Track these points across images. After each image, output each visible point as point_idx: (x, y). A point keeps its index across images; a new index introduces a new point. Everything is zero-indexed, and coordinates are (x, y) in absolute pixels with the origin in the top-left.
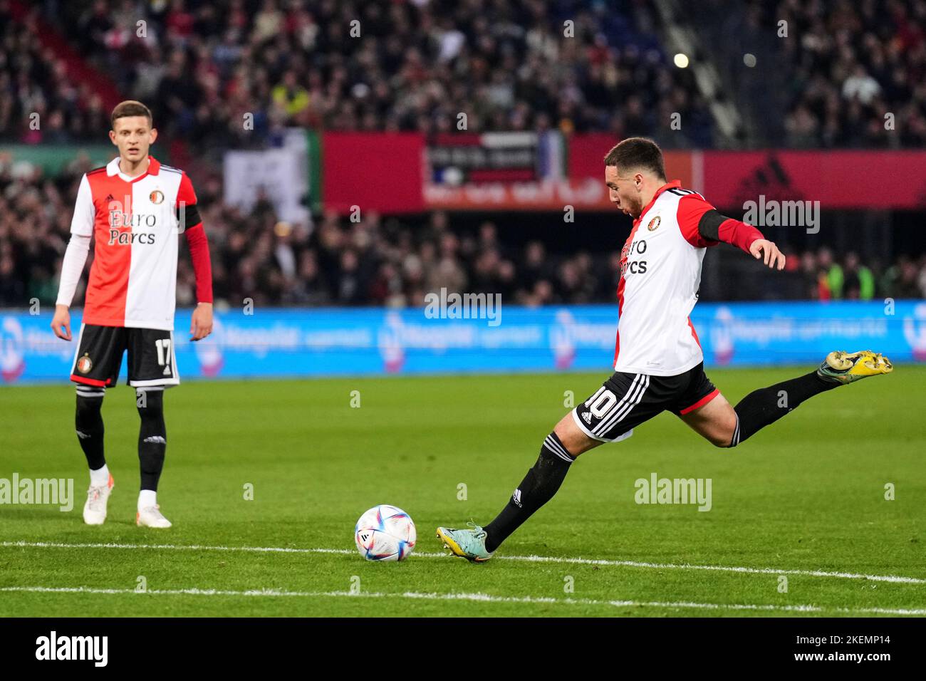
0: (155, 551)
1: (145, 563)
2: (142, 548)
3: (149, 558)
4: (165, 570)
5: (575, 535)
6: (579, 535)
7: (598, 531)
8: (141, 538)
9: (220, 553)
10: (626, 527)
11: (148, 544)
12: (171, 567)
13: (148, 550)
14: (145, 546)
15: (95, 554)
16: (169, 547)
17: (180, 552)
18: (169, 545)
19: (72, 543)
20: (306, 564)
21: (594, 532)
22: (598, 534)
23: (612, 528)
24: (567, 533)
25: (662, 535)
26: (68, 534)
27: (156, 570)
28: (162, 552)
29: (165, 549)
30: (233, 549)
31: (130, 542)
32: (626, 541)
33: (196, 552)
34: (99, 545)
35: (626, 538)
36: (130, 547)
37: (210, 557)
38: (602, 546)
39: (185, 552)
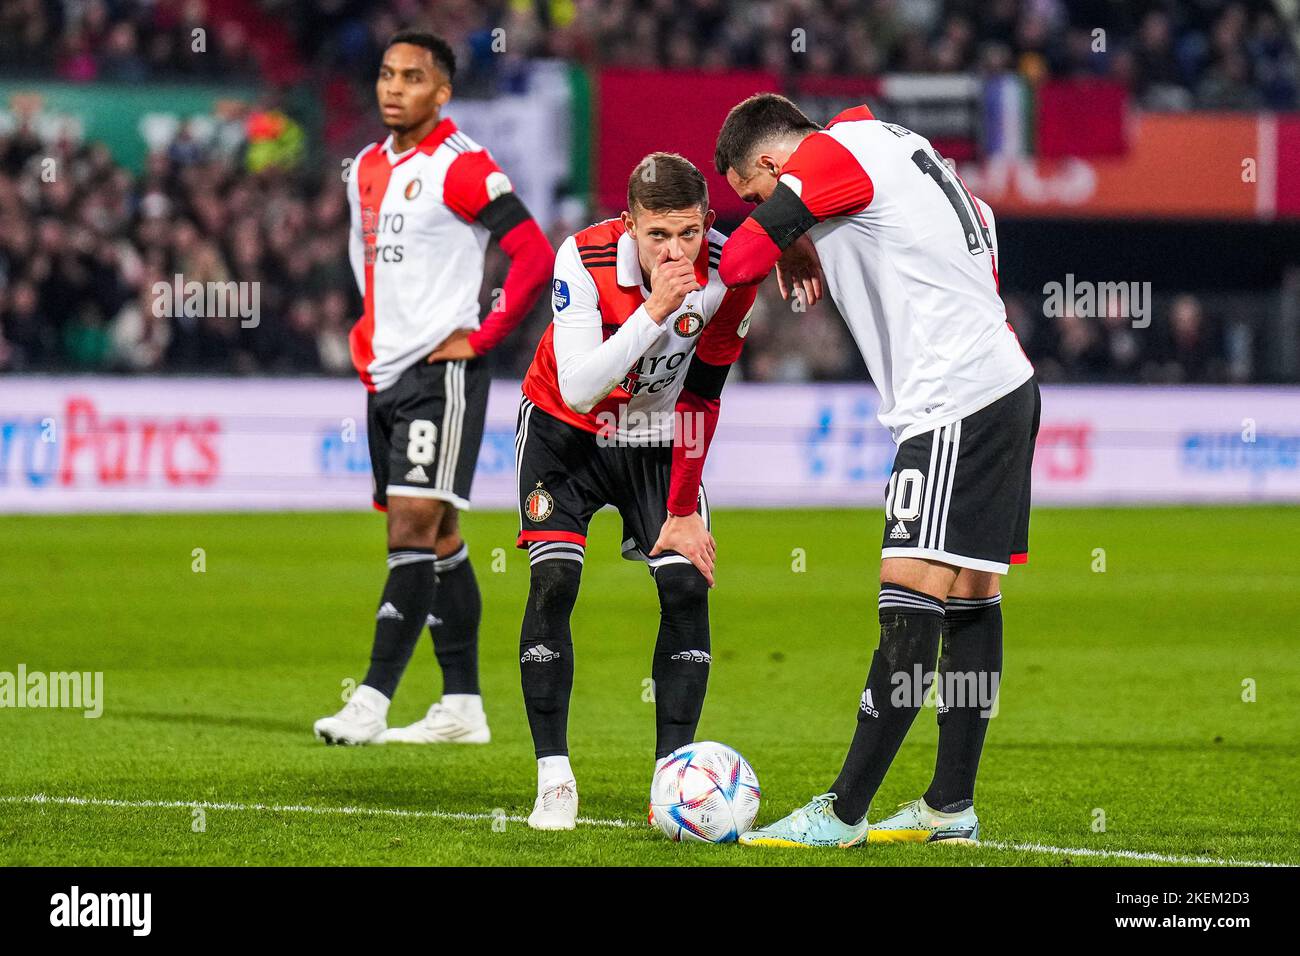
0: (277, 816)
1: (259, 838)
2: (255, 810)
3: (266, 827)
4: (294, 851)
5: (1029, 801)
6: (1037, 801)
7: (1072, 795)
8: (254, 793)
9: (394, 822)
10: (1123, 789)
11: (266, 804)
12: (306, 845)
13: (265, 814)
14: (259, 807)
15: (171, 819)
16: (302, 809)
17: (320, 819)
18: (303, 805)
19: (130, 799)
20: (548, 844)
21: (1064, 797)
22: (1071, 800)
23: (1097, 790)
24: (1016, 798)
25: (1187, 804)
26: (122, 782)
27: (278, 849)
28: (290, 819)
29: (296, 813)
30: (418, 815)
31: (232, 798)
32: (1122, 814)
33: (350, 820)
34: (178, 804)
35: (1121, 808)
36: (234, 807)
37: (376, 828)
38: (1078, 821)
39: (332, 819)
